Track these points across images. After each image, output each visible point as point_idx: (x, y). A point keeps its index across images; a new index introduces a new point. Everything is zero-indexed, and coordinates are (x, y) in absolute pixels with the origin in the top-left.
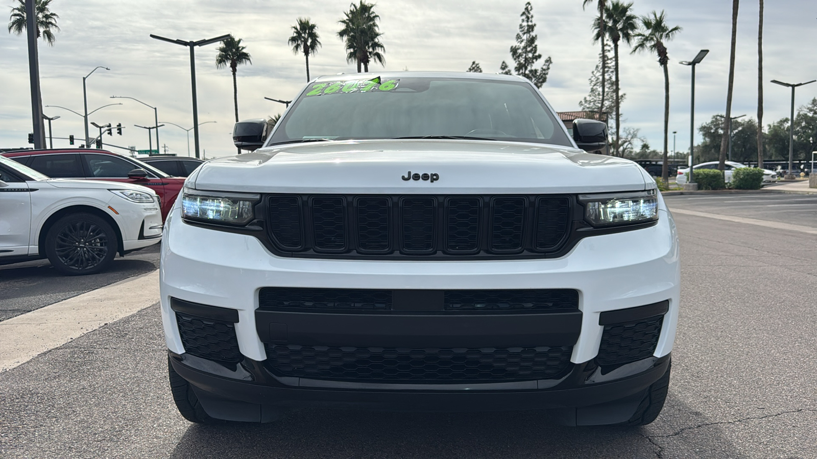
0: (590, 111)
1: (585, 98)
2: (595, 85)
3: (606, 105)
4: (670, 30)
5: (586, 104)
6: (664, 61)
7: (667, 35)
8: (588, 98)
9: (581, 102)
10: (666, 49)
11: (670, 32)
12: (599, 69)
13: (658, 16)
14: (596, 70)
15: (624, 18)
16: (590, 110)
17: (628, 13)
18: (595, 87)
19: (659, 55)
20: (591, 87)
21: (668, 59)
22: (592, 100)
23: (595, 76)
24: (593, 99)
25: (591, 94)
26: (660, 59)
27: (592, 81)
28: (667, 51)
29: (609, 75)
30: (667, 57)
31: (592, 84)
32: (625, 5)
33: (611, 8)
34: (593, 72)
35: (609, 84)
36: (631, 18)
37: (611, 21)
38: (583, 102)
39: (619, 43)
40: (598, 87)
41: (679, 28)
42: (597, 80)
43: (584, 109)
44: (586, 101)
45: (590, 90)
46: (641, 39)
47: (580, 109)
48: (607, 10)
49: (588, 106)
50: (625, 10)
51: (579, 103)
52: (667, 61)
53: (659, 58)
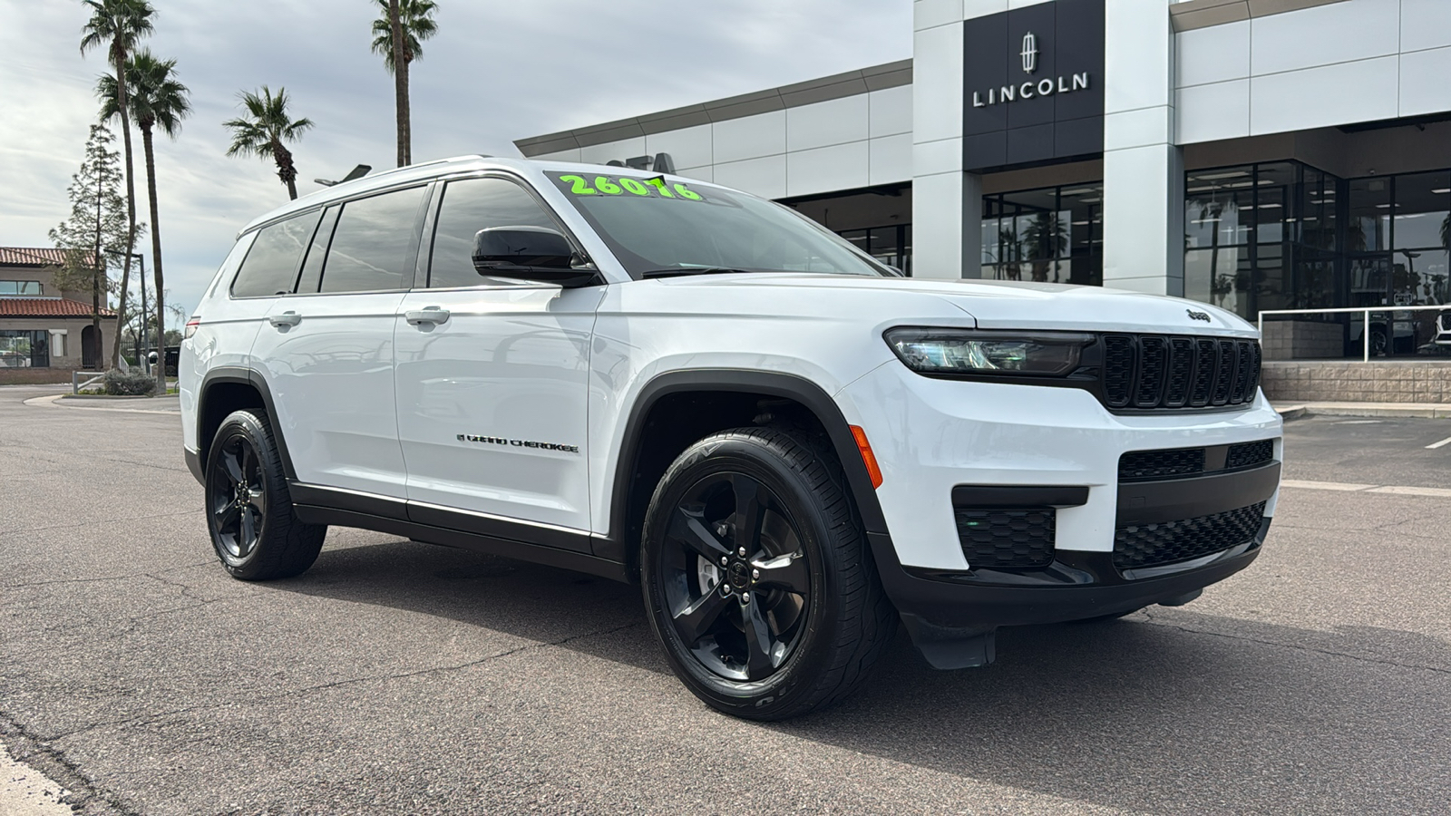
0: (73, 250)
1: (63, 224)
2: (80, 201)
3: (106, 241)
4: (293, 122)
5: (64, 237)
6: (288, 174)
7: (289, 131)
8: (68, 225)
9: (53, 230)
10: (290, 154)
11: (294, 126)
12: (89, 172)
13: (274, 96)
14: (82, 172)
15: (161, 86)
16: (72, 247)
17: (169, 78)
18: (80, 205)
19: (279, 164)
20: (74, 204)
21: (296, 172)
22: (78, 230)
23: (80, 183)
24: (79, 227)
25: (74, 216)
26: (281, 171)
27: (74, 193)
28: (293, 158)
29: (110, 185)
30: (293, 169)
31: (76, 199)
32: (162, 61)
33: (134, 63)
34: (76, 176)
35: (110, 201)
36: (172, 87)
37: (136, 89)
38: (58, 231)
39: (154, 129)
40: (87, 206)
41: (309, 123)
42: (83, 193)
43: (59, 244)
44: (64, 230)
45: (72, 211)
46: (244, 131)
47: (53, 245)
48: (129, 66)
49: (69, 239)
50: (162, 71)
51: (48, 232)
52: (294, 176)
53: (280, 168)
